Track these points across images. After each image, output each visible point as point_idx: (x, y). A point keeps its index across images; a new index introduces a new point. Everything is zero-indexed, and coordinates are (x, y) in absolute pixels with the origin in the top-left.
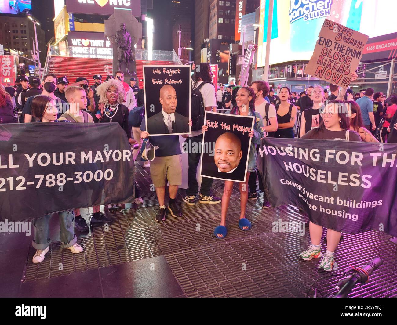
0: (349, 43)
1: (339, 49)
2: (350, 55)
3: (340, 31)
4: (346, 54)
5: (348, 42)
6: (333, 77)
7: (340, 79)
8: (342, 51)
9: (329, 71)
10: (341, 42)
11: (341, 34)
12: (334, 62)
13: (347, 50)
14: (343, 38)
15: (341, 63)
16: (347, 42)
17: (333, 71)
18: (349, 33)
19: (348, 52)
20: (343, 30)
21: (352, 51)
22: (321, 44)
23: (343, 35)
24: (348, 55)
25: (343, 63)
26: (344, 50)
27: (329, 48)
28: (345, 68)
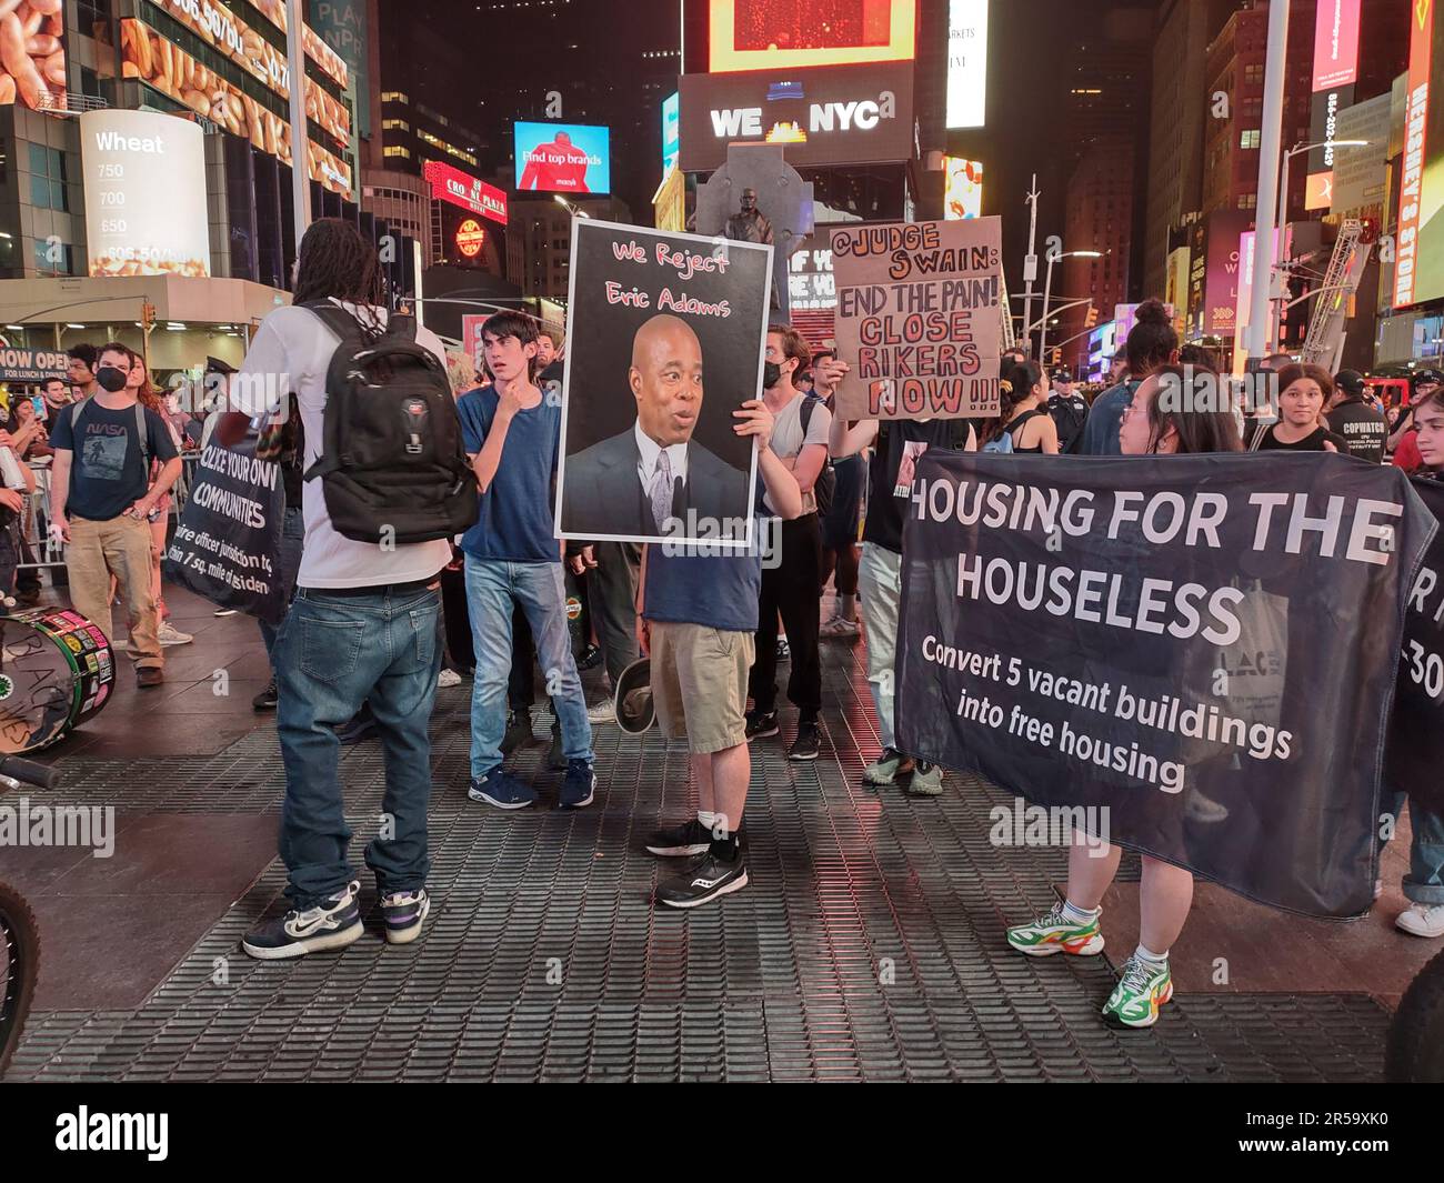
0: (941, 270)
1: (915, 302)
2: (959, 307)
3: (895, 245)
4: (945, 309)
5: (938, 268)
6: (934, 398)
7: (957, 394)
8: (928, 302)
9: (911, 385)
10: (916, 278)
11: (903, 253)
12: (914, 352)
13: (945, 294)
14: (913, 263)
15: (937, 345)
16: (934, 269)
17: (924, 380)
18: (926, 237)
19: (950, 298)
20: (902, 237)
21: (963, 294)
22: (850, 314)
23: (911, 255)
24: (952, 308)
25: (947, 341)
26: (934, 296)
27: (881, 315)
28: (957, 356)
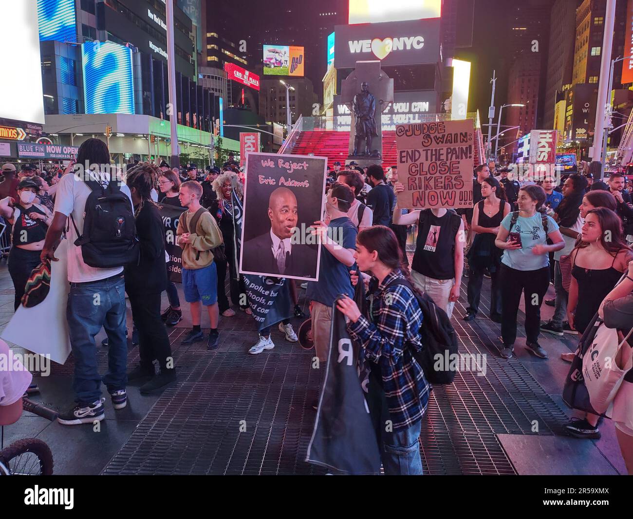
0: (446, 143)
1: (434, 157)
2: (454, 159)
3: (425, 131)
4: (447, 160)
5: (444, 142)
6: (443, 198)
7: (453, 197)
8: (439, 157)
9: (432, 193)
10: (434, 146)
11: (429, 135)
12: (433, 179)
13: (448, 153)
14: (433, 140)
15: (444, 176)
16: (442, 142)
17: (438, 191)
18: (439, 128)
19: (450, 155)
20: (428, 128)
21: (456, 152)
22: (404, 162)
23: (432, 136)
25: (448, 174)
26: (443, 154)
27: (418, 163)
28: (453, 181)
